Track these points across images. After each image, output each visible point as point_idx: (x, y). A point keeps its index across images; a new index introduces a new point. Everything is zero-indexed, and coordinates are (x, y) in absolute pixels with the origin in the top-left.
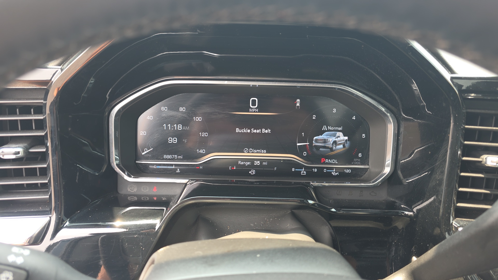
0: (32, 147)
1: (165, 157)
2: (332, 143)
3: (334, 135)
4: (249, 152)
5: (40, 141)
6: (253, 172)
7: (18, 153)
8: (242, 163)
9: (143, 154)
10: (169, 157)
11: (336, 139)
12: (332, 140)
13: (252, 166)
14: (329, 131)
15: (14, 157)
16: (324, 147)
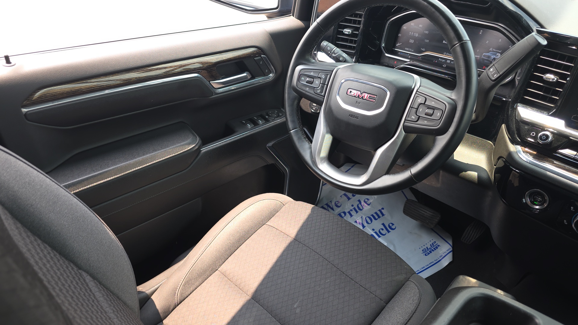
0: (354, 31)
1: (406, 49)
2: (492, 59)
3: (495, 55)
4: (446, 55)
5: (357, 29)
6: (445, 66)
7: (350, 32)
8: (441, 60)
9: (397, 45)
10: (407, 49)
11: (496, 57)
12: (493, 57)
13: (446, 63)
14: (493, 51)
15: (347, 33)
16: (487, 60)
